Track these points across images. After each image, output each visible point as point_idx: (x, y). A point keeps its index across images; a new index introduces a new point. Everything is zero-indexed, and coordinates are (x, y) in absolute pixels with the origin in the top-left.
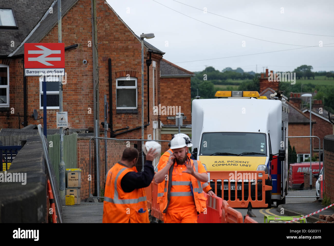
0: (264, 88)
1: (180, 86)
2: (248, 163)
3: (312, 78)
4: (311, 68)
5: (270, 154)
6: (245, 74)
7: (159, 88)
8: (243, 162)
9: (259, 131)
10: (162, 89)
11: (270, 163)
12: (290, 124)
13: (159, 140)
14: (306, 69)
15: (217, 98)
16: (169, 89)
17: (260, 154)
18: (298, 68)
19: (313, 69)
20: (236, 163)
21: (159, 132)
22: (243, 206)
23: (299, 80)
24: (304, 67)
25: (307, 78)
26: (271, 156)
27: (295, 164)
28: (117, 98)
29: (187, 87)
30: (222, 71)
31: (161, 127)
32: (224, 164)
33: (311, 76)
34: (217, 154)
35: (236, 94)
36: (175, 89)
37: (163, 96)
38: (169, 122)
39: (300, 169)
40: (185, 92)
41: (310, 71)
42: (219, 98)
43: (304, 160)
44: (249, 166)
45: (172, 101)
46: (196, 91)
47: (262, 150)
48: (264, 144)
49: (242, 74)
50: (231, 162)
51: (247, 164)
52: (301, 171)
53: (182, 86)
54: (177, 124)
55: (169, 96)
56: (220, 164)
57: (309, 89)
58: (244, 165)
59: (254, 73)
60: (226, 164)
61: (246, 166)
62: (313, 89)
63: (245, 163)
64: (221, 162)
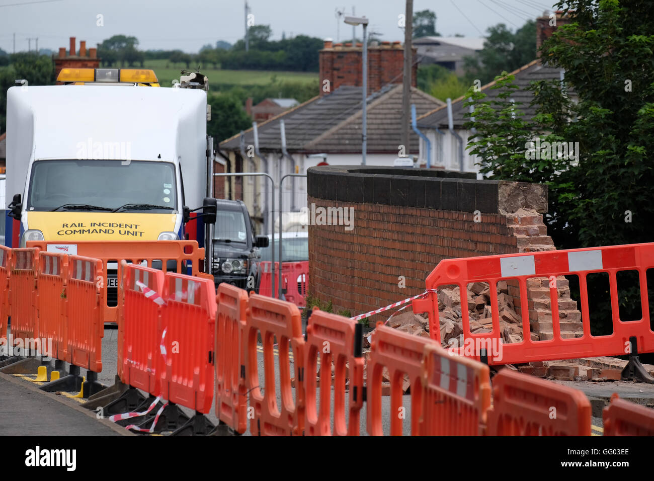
2: (136, 228)
5: (183, 208)
8: (126, 225)
9: (159, 157)
11: (184, 227)
15: (64, 84)
17: (162, 208)
20: (111, 228)
26: (186, 211)
32: (83, 230)
34: (68, 207)
35: (104, 76)
42: (67, 83)
44: (139, 234)
47: (167, 200)
48: (170, 186)
50: (100, 225)
51: (134, 229)
56: (75, 231)
58: (128, 232)
60: (89, 230)
61: (133, 234)
63: (131, 227)
64: (77, 225)
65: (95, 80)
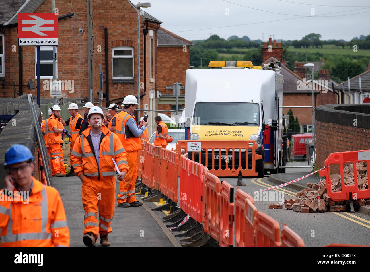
0: (267, 57)
1: (178, 55)
2: (240, 133)
3: (320, 47)
4: (320, 36)
5: (262, 124)
6: (250, 42)
7: (156, 57)
8: (236, 131)
9: (252, 101)
10: (161, 58)
11: (263, 133)
12: (284, 94)
13: (156, 110)
14: (315, 38)
15: (211, 68)
16: (167, 58)
17: (253, 124)
18: (307, 36)
19: (321, 37)
20: (229, 133)
21: (156, 101)
22: (234, 175)
23: (307, 49)
24: (312, 35)
25: (315, 47)
26: (264, 126)
27: (298, 135)
28: (113, 67)
29: (186, 57)
30: (228, 39)
31: (158, 97)
32: (217, 134)
33: (319, 45)
34: (210, 124)
35: (229, 64)
36: (174, 58)
37: (161, 65)
38: (168, 92)
39: (302, 140)
40: (184, 61)
41: (318, 39)
42: (213, 68)
43: (307, 131)
44: (241, 136)
45: (171, 70)
46: (200, 59)
47: (255, 120)
48: (257, 114)
49: (248, 43)
50: (224, 132)
51: (239, 133)
52: (303, 142)
53: (181, 55)
54: (174, 94)
55: (168, 66)
56: (213, 134)
57: (316, 59)
58: (237, 134)
59: (261, 41)
60: (219, 134)
61: (239, 136)
62: (321, 58)
63: (238, 133)
64: (214, 131)
65: (225, 66)
